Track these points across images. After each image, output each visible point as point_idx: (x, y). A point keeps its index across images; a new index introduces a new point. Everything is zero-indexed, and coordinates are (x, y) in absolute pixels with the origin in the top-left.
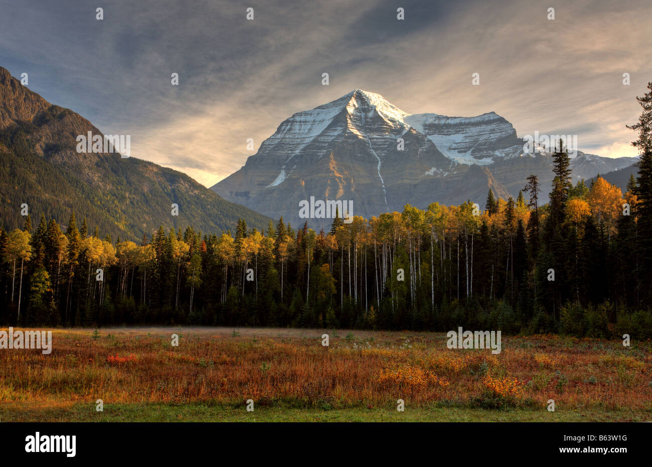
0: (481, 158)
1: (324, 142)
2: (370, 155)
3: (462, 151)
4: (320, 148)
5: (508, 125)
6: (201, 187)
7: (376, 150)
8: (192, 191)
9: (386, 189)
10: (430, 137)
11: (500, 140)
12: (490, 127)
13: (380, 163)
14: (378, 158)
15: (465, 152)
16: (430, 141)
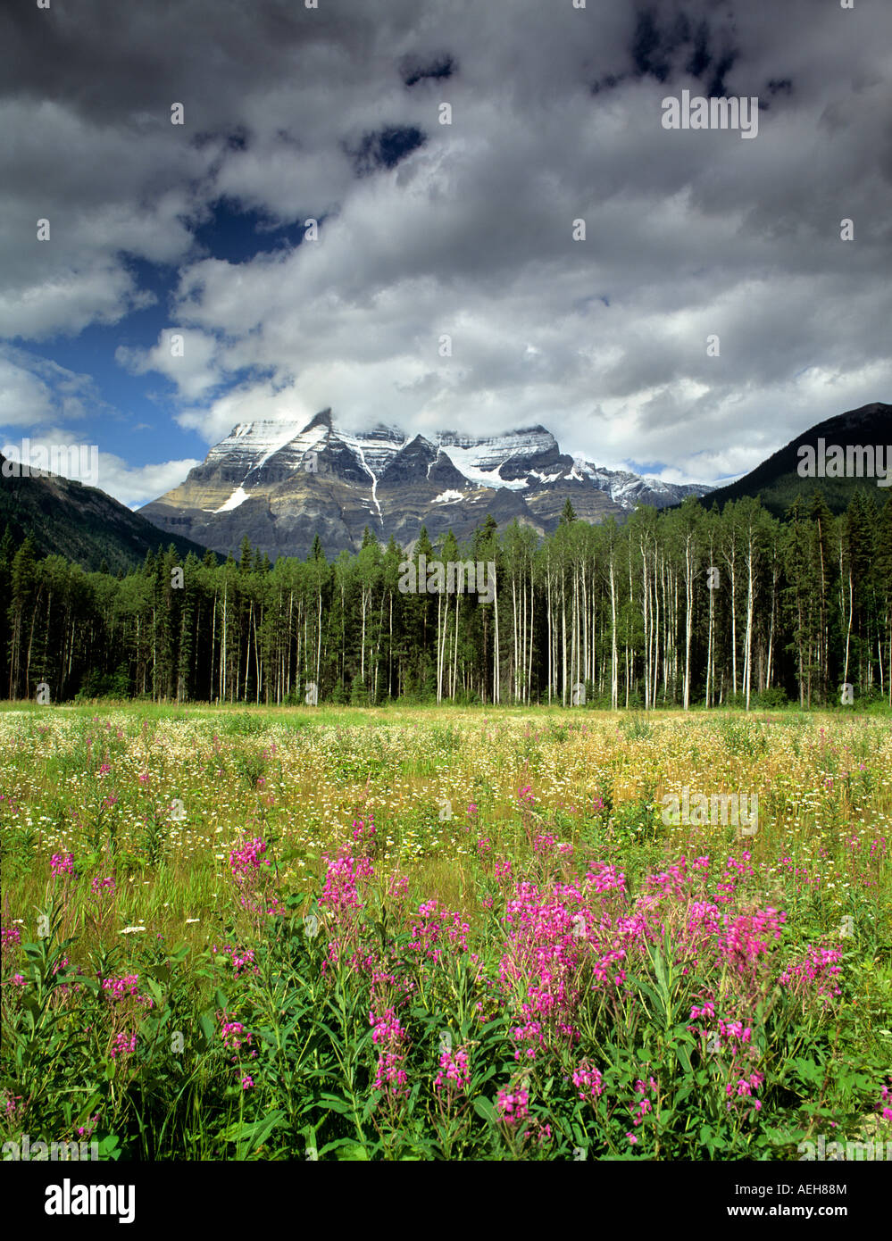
0: (511, 479)
1: (299, 452)
2: (361, 471)
3: (487, 468)
4: (293, 460)
5: (547, 436)
6: (124, 510)
7: (369, 464)
8: (112, 515)
9: (384, 517)
10: (445, 450)
11: (537, 456)
12: (524, 438)
13: (375, 482)
14: (374, 476)
15: (490, 470)
16: (443, 454)
